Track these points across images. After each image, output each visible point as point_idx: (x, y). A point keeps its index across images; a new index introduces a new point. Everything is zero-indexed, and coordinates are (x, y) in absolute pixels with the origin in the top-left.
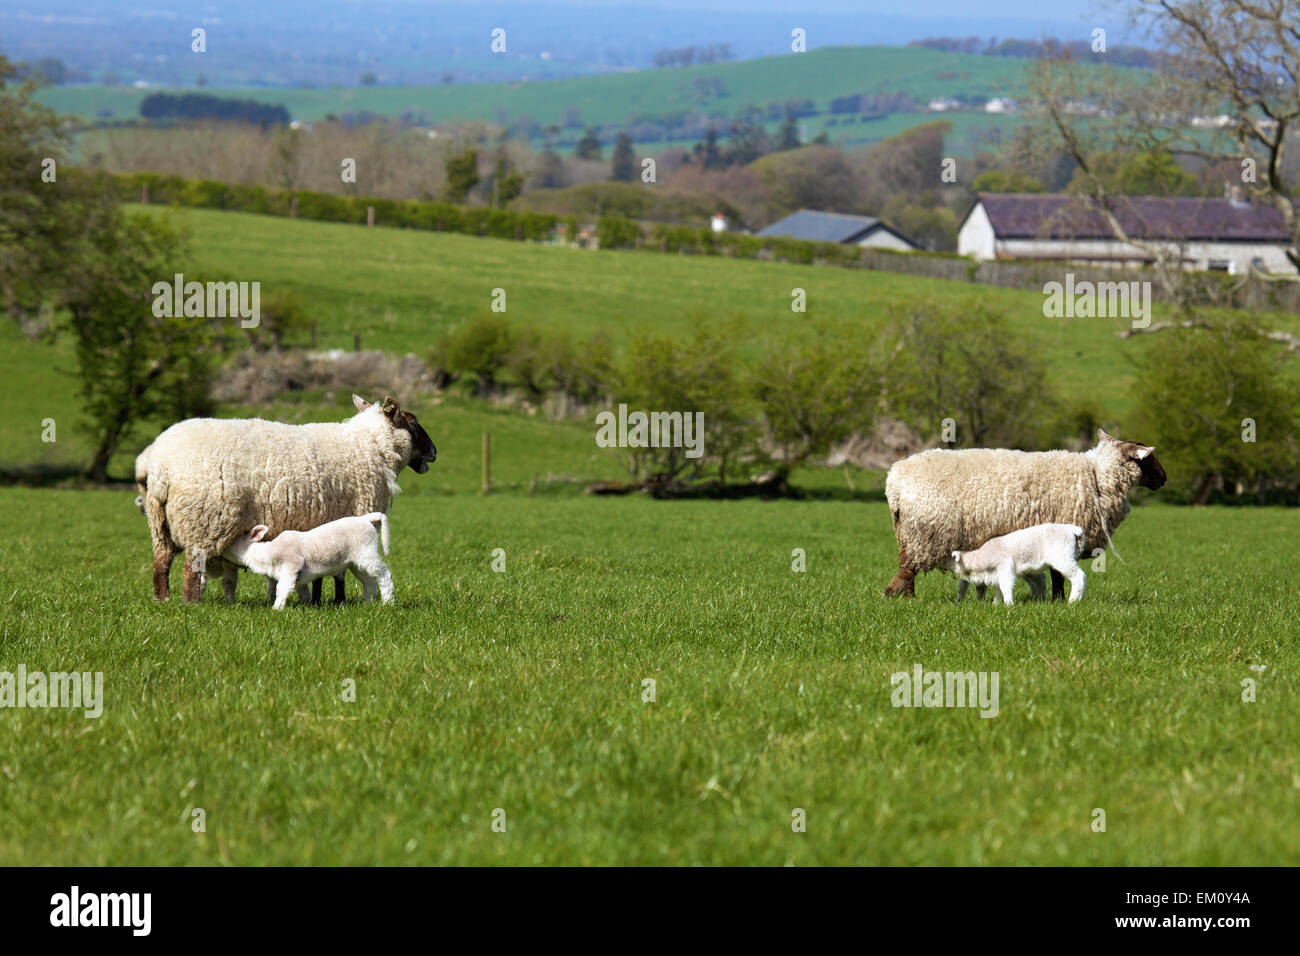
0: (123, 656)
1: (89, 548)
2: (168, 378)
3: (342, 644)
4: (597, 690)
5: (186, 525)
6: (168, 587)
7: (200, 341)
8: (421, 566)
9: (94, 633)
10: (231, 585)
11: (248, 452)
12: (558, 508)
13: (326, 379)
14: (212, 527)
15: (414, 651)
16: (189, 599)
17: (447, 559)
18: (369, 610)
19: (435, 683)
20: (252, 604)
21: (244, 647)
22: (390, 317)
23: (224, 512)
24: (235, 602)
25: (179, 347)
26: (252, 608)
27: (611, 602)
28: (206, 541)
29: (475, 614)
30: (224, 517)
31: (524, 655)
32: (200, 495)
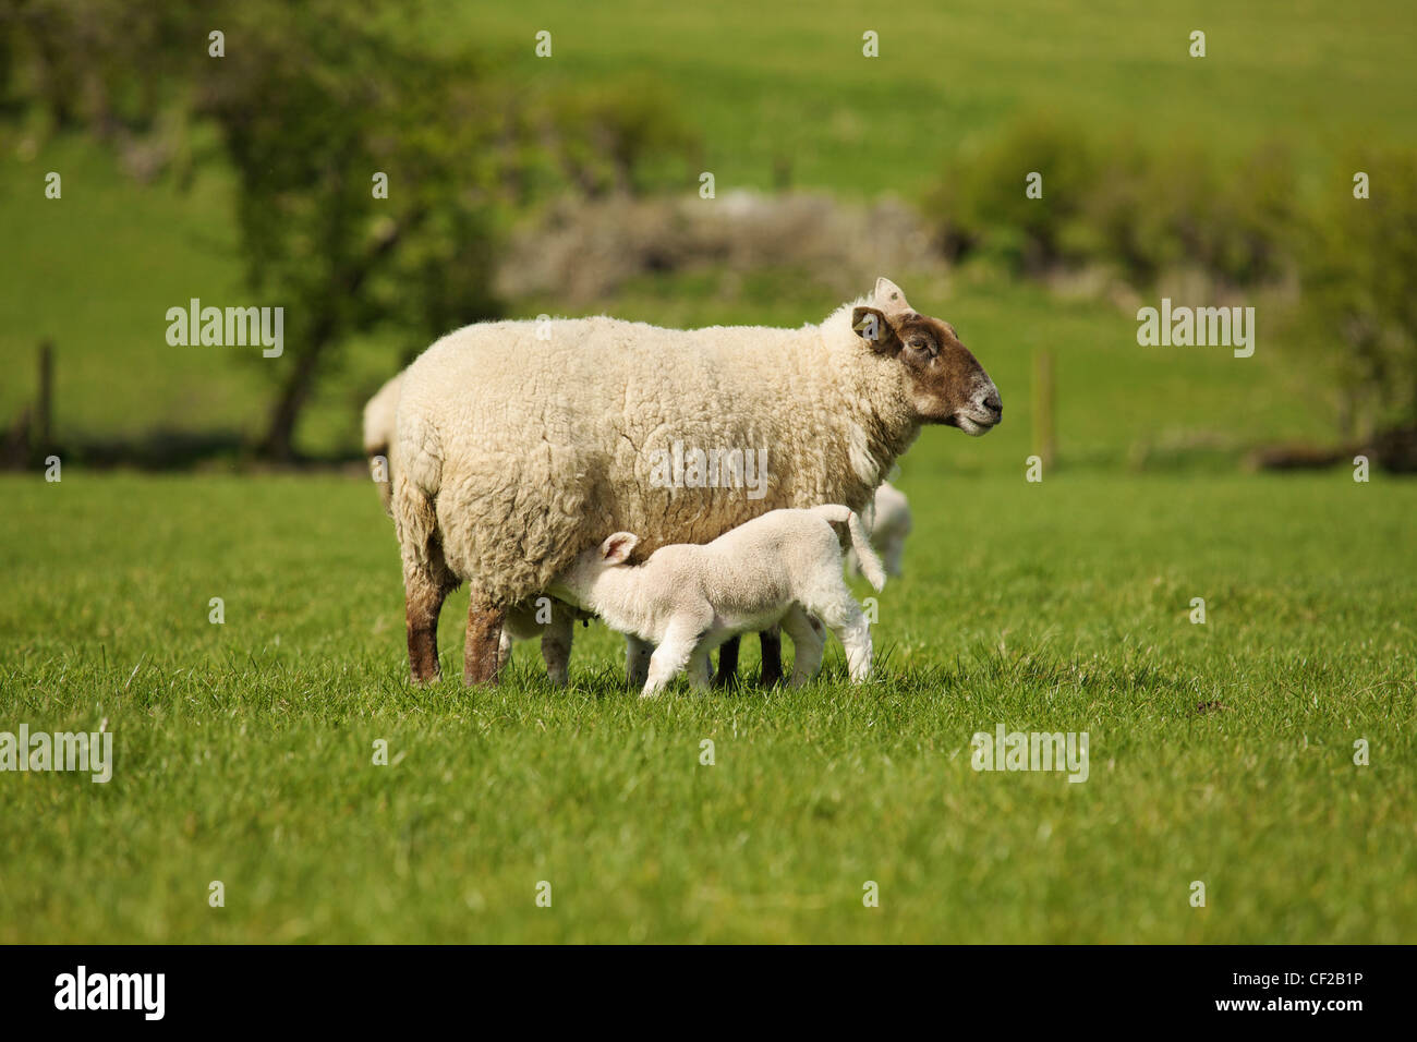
0: (354, 790)
1: (271, 588)
2: (412, 254)
3: (783, 758)
4: (1300, 844)
5: (482, 537)
6: (436, 656)
7: (470, 179)
8: (926, 612)
9: (297, 745)
10: (559, 651)
11: (588, 380)
12: (1193, 496)
13: (719, 251)
14: (533, 538)
15: (925, 771)
16: (477, 680)
17: (978, 597)
18: (829, 697)
19: (972, 831)
20: (598, 688)
21: (593, 766)
22: (848, 125)
23: (554, 506)
24: (565, 683)
25: (431, 193)
26: (600, 695)
27: (1315, 674)
28: (520, 566)
29: (1041, 701)
30: (554, 517)
31: (1146, 776)
32: (507, 475)
